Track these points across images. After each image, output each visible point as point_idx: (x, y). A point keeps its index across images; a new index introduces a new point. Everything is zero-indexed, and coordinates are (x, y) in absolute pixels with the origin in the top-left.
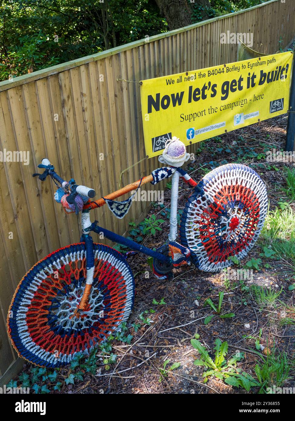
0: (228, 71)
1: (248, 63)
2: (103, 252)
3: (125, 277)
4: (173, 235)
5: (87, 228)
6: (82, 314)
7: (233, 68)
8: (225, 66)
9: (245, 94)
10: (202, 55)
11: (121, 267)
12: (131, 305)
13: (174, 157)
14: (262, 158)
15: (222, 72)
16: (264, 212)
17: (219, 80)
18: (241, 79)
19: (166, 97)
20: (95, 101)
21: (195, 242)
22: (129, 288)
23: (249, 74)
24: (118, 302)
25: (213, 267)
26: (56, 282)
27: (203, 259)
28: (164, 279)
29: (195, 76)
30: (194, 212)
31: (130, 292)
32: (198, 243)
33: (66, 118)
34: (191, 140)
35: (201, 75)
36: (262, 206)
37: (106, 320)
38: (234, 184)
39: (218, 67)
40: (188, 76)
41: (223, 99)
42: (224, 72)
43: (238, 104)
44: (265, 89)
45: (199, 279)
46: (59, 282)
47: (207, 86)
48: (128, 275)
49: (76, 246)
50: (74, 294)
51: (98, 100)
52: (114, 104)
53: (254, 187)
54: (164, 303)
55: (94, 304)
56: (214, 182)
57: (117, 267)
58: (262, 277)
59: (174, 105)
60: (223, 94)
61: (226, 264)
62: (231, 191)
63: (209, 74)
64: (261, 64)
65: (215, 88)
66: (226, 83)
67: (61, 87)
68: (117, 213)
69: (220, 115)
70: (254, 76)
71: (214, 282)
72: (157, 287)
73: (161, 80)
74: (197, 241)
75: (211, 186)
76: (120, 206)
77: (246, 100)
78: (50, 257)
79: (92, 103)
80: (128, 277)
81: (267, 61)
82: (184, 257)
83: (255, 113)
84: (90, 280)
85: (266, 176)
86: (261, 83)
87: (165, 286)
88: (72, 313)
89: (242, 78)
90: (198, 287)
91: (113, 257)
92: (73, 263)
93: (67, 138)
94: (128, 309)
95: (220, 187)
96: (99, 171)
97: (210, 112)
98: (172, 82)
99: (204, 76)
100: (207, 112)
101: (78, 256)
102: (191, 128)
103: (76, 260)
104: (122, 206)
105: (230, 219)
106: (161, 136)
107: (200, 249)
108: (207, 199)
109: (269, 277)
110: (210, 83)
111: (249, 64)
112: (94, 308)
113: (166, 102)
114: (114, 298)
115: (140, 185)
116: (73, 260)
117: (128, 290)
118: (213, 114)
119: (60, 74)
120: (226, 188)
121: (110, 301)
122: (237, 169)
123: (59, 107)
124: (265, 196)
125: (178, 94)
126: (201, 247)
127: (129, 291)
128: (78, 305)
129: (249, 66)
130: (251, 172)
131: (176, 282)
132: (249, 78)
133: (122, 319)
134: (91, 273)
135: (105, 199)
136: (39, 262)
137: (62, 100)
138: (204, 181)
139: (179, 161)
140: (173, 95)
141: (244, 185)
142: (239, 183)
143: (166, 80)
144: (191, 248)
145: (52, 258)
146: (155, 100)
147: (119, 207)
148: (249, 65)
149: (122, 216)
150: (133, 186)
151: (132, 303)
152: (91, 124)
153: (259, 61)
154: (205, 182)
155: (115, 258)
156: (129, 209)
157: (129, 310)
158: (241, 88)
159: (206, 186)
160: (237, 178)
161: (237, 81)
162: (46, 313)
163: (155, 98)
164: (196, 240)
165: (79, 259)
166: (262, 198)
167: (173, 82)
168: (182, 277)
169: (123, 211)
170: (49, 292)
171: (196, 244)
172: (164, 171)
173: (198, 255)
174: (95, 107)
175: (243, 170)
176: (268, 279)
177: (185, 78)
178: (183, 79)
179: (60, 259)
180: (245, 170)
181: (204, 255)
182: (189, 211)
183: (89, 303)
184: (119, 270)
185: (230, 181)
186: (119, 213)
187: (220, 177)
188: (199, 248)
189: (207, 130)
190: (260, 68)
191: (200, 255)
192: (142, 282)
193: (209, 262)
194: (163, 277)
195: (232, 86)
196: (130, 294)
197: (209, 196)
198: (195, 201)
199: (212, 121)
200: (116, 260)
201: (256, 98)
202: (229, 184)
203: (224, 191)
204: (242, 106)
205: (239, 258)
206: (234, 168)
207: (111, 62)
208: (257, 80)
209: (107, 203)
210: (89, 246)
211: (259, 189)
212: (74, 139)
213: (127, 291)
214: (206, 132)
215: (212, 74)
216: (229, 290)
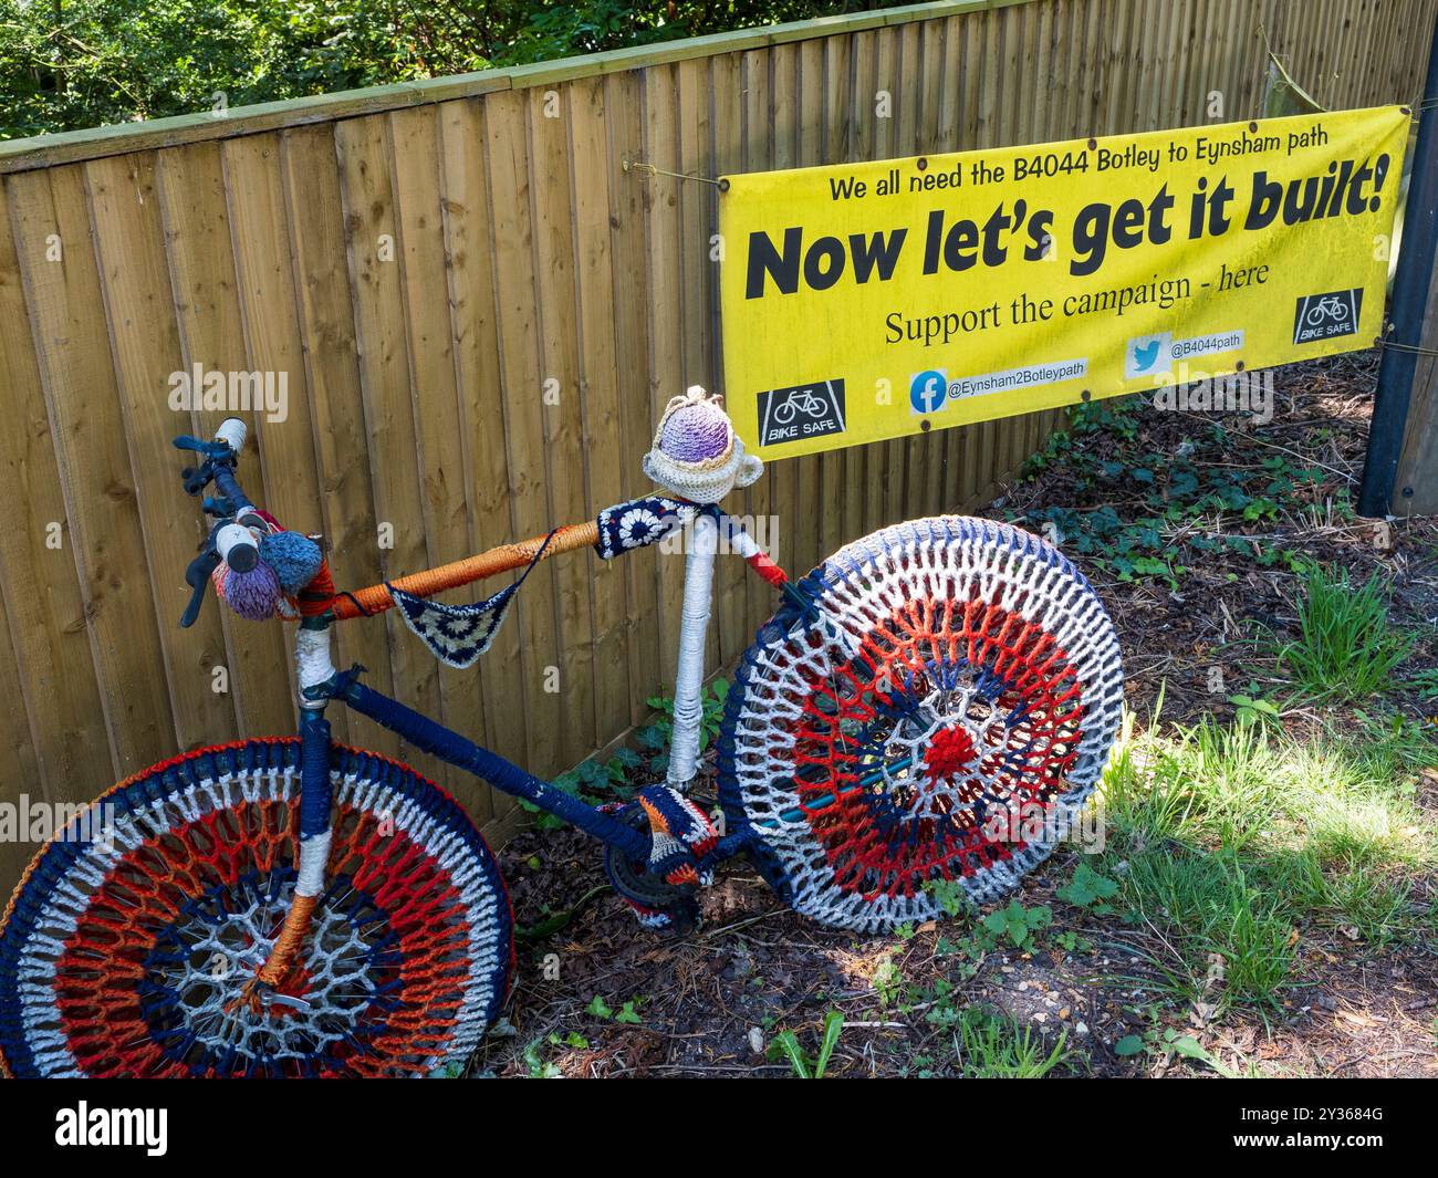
0: (1104, 164)
1: (1199, 141)
2: (376, 786)
3: (467, 891)
4: (685, 759)
5: (314, 687)
6: (266, 1000)
7: (1128, 156)
8: (1093, 145)
9: (1181, 260)
10: (1078, 105)
11: (450, 851)
12: (485, 1004)
13: (681, 463)
14: (1263, 516)
15: (1077, 167)
16: (1102, 723)
17: (1064, 198)
18: (1163, 201)
19: (828, 245)
20: (508, 233)
21: (775, 799)
22: (483, 936)
23: (1203, 183)
24: (434, 983)
25: (855, 912)
26: (179, 866)
27: (808, 872)
28: (659, 925)
29: (959, 174)
30: (775, 686)
31: (486, 951)
32: (785, 806)
33: (355, 283)
34: (929, 415)
35: (983, 171)
36: (1095, 698)
37: (378, 1040)
38: (962, 595)
39: (1060, 148)
40: (927, 172)
41: (1077, 270)
42: (1085, 166)
43: (1149, 296)
44: (1276, 247)
45: (802, 950)
46: (189, 868)
47: (1009, 218)
48: (479, 887)
49: (268, 746)
50: (248, 922)
51: (525, 232)
52: (606, 253)
53: (1056, 619)
54: (635, 1018)
55: (327, 972)
56: (872, 579)
57: (432, 851)
58: (1037, 984)
59: (862, 277)
60: (1080, 249)
61: (916, 908)
62: (945, 622)
63: (1021, 171)
64: (1260, 147)
65: (1045, 226)
66: (1098, 211)
67: (341, 171)
68: (441, 645)
69: (1061, 334)
70: (1224, 194)
71: (848, 970)
72: (645, 951)
73: (807, 179)
74: (781, 800)
75: (856, 594)
76: (452, 620)
77: (1184, 285)
78: (163, 773)
79: (490, 241)
80: (476, 895)
81: (1285, 140)
82: (683, 849)
83: (1224, 336)
84: (310, 881)
85: (1244, 587)
86: (1255, 220)
87: (673, 955)
88: (237, 993)
89: (1168, 194)
90: (788, 981)
91: (417, 808)
92: (251, 806)
93: (358, 357)
94: (475, 1015)
95: (898, 601)
96: (508, 490)
97: (1019, 317)
98: (857, 191)
99: (997, 175)
100: (1005, 315)
101: (273, 785)
102: (930, 369)
103: (262, 801)
104: (462, 625)
105: (932, 730)
106: (800, 390)
107: (791, 830)
108: (829, 641)
109: (1066, 987)
110: (1021, 207)
111: (1203, 144)
112: (329, 987)
113: (825, 263)
114: (413, 963)
115: (540, 553)
116: (252, 796)
117: (477, 945)
118: (1029, 325)
119: (340, 123)
120: (926, 610)
121: (399, 971)
122: (979, 541)
123: (329, 244)
124: (1110, 660)
125: (878, 237)
126: (795, 825)
127: (481, 948)
128: (261, 967)
129: (1202, 153)
130: (1044, 559)
131: (717, 946)
132: (1198, 201)
133: (450, 1050)
134: (314, 854)
135: (392, 590)
136: (120, 784)
137: (345, 217)
138: (828, 569)
139: (701, 479)
140: (857, 241)
141: (1007, 604)
142: (986, 597)
143: (832, 181)
144: (757, 821)
145: (168, 779)
146: (781, 253)
147: (451, 625)
148: (1200, 149)
149: (468, 659)
150: (513, 555)
151: (491, 995)
152: (484, 317)
153: (1250, 136)
154: (829, 575)
155: (424, 815)
156: (493, 636)
157: (479, 1019)
158: (1160, 235)
159: (832, 590)
160: (977, 576)
161: (1146, 206)
162: (132, 975)
163: (779, 246)
164: (778, 793)
165: (274, 797)
166: (1094, 666)
167: (860, 190)
168: (744, 930)
169: (469, 642)
170: (147, 900)
171: (777, 808)
172: (647, 513)
173: (784, 855)
174: (503, 257)
175: (1005, 547)
176: (1055, 994)
177: (913, 180)
178: (905, 182)
179: (198, 785)
180: (1016, 545)
181: (812, 858)
182: (754, 677)
183: (307, 966)
184: (440, 861)
185: (944, 583)
186: (452, 647)
187: (898, 563)
188: (788, 826)
189: (1003, 382)
190: (1254, 163)
191: (794, 854)
192: (607, 926)
193: (836, 889)
194: (655, 916)
195: (1121, 222)
196: (486, 961)
197: (840, 629)
198: (781, 641)
199: (1025, 352)
200: (430, 822)
201: (1231, 281)
202: (940, 594)
203: (915, 619)
204: (1165, 303)
205: (978, 892)
206: (965, 536)
207: (599, 98)
208: (1236, 209)
209: (400, 604)
210: (313, 755)
211: (1078, 629)
212: (392, 363)
213: (471, 948)
214: (995, 390)
215: (1031, 172)
216: (892, 1012)
